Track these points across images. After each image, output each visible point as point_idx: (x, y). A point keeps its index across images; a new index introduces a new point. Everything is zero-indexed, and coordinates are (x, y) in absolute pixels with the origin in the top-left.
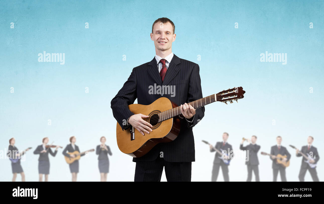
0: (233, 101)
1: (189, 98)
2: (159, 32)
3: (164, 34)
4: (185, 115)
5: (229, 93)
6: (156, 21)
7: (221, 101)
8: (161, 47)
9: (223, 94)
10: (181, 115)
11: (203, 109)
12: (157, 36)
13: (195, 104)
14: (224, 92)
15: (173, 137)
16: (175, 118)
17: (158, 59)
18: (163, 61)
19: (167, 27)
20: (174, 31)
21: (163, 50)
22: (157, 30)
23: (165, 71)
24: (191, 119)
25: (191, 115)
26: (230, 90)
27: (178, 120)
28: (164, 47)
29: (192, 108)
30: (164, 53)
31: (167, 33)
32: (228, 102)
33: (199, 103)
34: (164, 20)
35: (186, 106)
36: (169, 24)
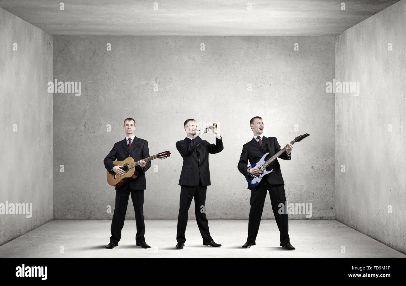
0: (165, 158)
1: (143, 157)
2: (128, 125)
3: (130, 126)
4: (141, 165)
5: (163, 154)
6: (126, 120)
7: (159, 158)
8: (129, 132)
9: (160, 155)
10: (139, 166)
11: (150, 163)
12: (127, 127)
13: (146, 160)
14: (160, 153)
15: (135, 177)
16: (136, 167)
17: (127, 138)
18: (129, 140)
19: (132, 122)
20: (135, 124)
21: (130, 134)
22: (127, 124)
23: (131, 144)
24: (144, 168)
25: (144, 165)
26: (163, 153)
27: (137, 168)
28: (130, 132)
29: (144, 162)
30: (130, 135)
31: (132, 125)
32: (162, 158)
33: (148, 160)
34: (130, 119)
35: (141, 161)
36: (132, 121)
